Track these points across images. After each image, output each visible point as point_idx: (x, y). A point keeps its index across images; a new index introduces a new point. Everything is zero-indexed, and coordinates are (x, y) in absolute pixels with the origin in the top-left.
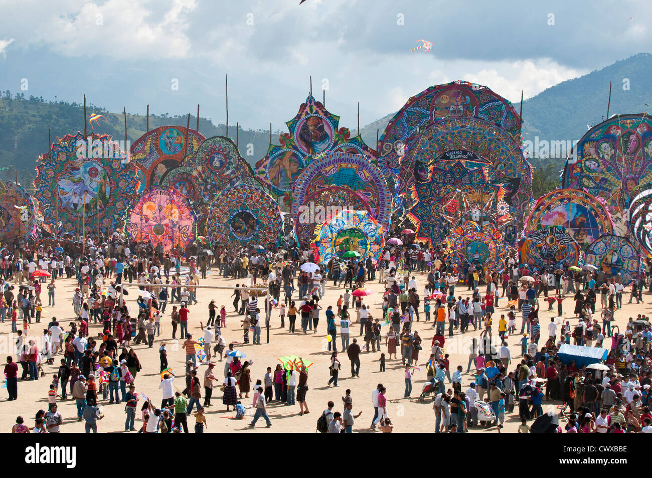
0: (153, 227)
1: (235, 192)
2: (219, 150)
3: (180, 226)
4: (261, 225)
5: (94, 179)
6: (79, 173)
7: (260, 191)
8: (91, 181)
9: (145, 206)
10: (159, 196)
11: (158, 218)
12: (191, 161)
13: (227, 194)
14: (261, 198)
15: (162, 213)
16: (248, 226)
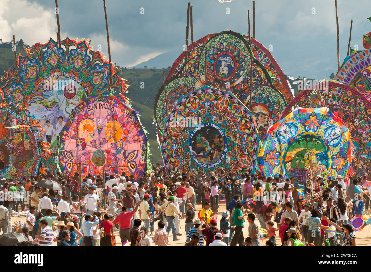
0: (92, 155)
1: (196, 99)
2: (227, 51)
3: (125, 152)
4: (230, 145)
5: (71, 101)
6: (52, 94)
7: (227, 95)
8: (68, 103)
9: (81, 126)
10: (97, 110)
11: (98, 142)
13: (185, 102)
14: (230, 106)
15: (103, 135)
16: (213, 146)
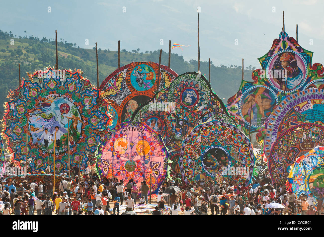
0: (125, 163)
1: (207, 128)
2: (191, 86)
3: (151, 162)
4: (233, 162)
5: (65, 115)
6: (50, 109)
7: (232, 127)
8: (63, 117)
9: (116, 142)
10: (130, 132)
11: (130, 155)
12: (163, 97)
13: (199, 130)
14: (234, 135)
15: (134, 150)
16: (220, 162)
